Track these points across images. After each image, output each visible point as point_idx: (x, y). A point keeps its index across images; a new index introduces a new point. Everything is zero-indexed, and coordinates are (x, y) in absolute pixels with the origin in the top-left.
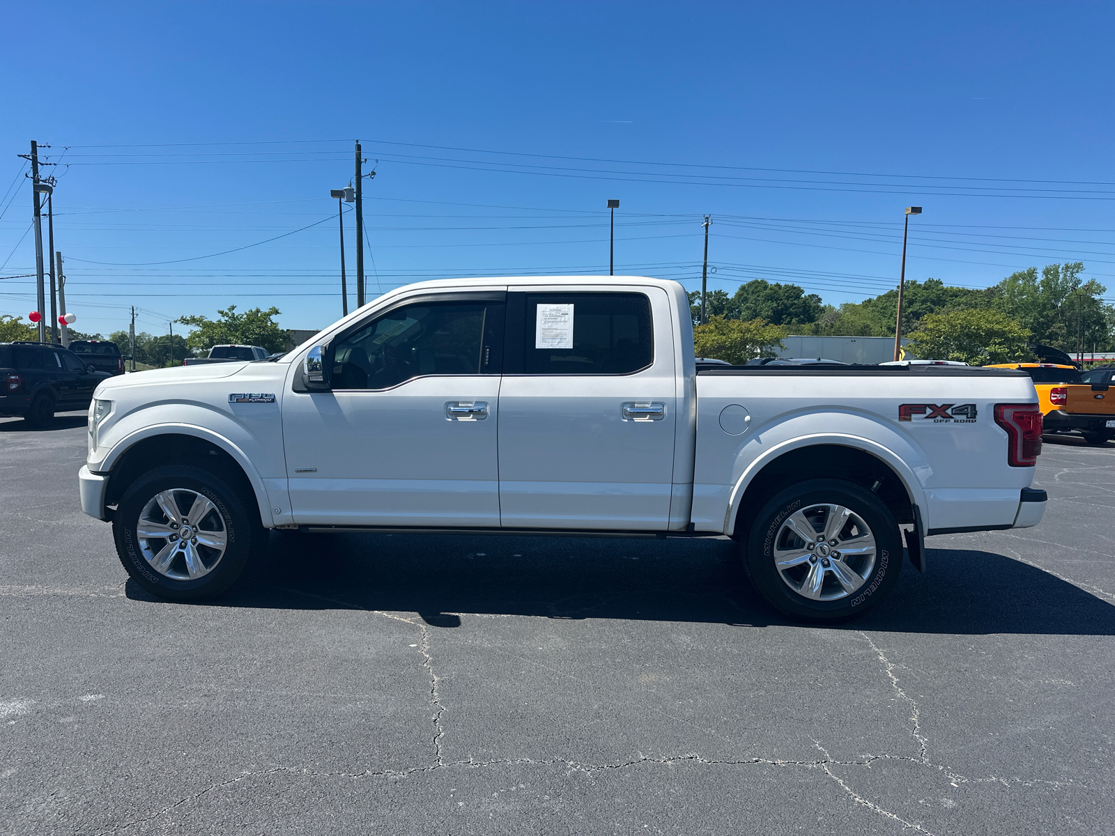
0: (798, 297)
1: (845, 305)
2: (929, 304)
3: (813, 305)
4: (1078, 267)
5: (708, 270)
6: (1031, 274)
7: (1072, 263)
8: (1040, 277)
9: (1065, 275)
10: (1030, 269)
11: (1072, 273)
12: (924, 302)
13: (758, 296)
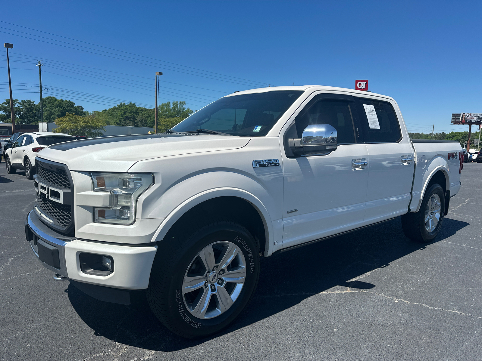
0: (73, 107)
1: (95, 112)
2: (132, 113)
3: (80, 111)
4: (184, 103)
5: (43, 89)
6: (169, 104)
7: (182, 101)
8: (172, 106)
9: (180, 106)
10: (168, 102)
11: (182, 105)
12: (131, 112)
13: (53, 105)
